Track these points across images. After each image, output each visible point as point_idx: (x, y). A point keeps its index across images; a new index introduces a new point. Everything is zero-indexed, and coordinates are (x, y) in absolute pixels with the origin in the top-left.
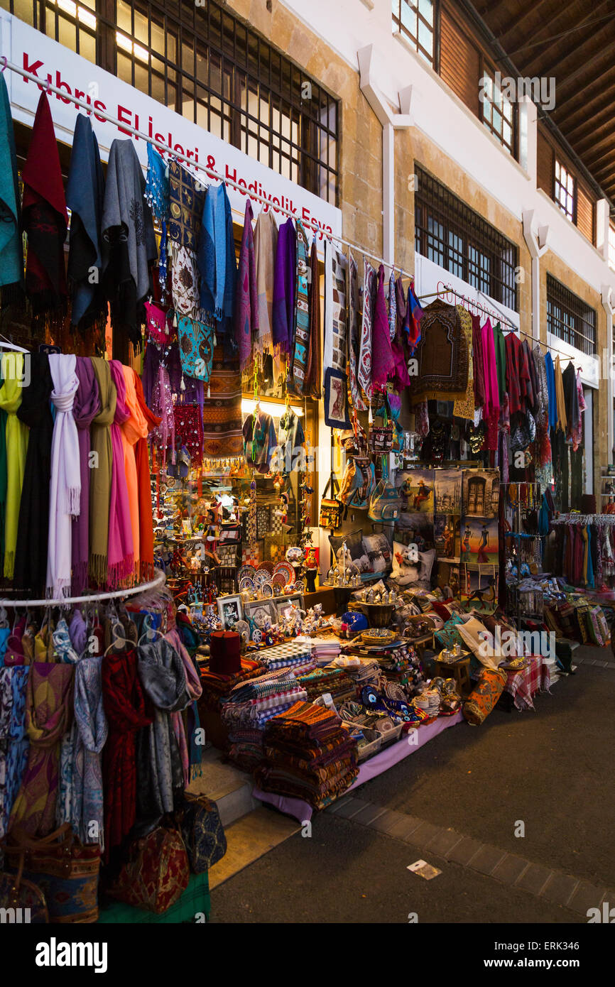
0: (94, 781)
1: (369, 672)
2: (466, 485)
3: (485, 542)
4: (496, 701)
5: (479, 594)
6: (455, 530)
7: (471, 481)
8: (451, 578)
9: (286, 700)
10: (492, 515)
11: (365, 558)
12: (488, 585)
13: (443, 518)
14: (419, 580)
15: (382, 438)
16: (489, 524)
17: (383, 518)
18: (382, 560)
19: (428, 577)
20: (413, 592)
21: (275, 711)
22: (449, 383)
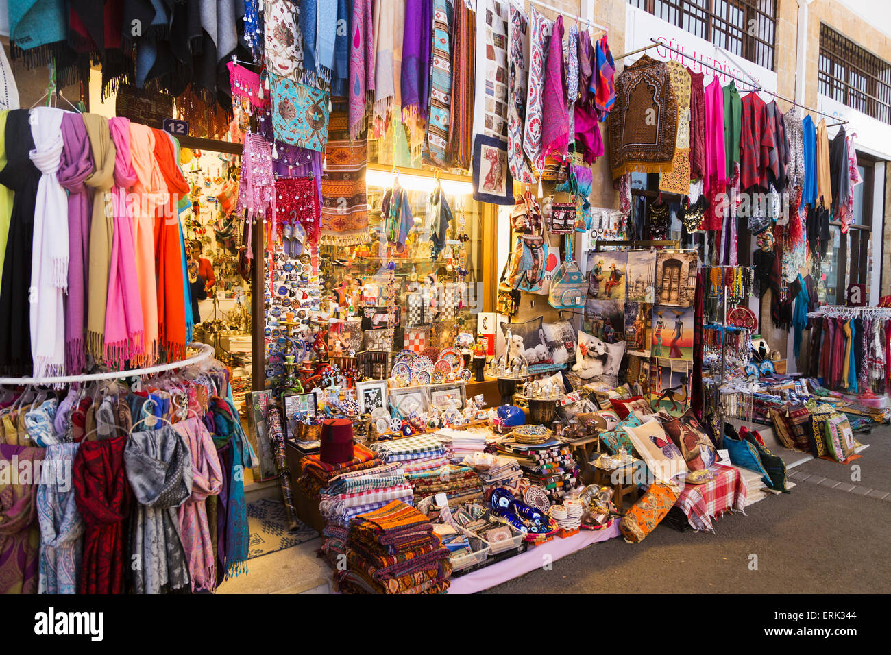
0: (64, 575)
1: (504, 473)
2: (660, 269)
3: (679, 335)
4: (662, 517)
5: (669, 393)
6: (648, 319)
7: (666, 264)
8: (641, 373)
9: (384, 497)
10: (687, 304)
11: (542, 349)
12: (681, 384)
13: (635, 306)
14: (604, 374)
15: (562, 215)
16: (684, 313)
17: (563, 305)
18: (563, 350)
19: (616, 371)
20: (593, 387)
21: (367, 508)
22: (654, 152)
